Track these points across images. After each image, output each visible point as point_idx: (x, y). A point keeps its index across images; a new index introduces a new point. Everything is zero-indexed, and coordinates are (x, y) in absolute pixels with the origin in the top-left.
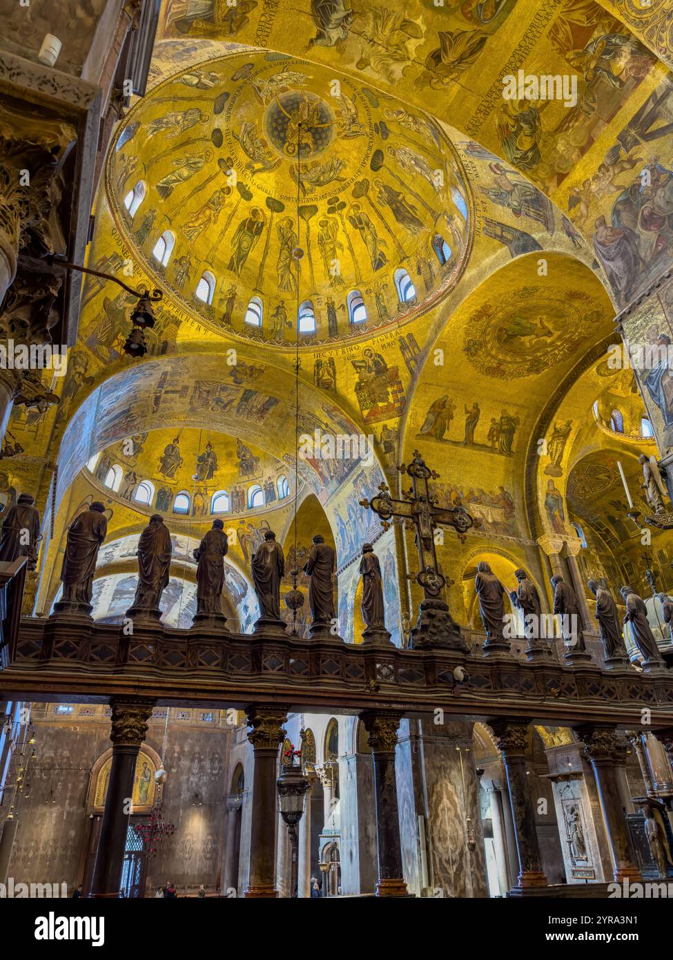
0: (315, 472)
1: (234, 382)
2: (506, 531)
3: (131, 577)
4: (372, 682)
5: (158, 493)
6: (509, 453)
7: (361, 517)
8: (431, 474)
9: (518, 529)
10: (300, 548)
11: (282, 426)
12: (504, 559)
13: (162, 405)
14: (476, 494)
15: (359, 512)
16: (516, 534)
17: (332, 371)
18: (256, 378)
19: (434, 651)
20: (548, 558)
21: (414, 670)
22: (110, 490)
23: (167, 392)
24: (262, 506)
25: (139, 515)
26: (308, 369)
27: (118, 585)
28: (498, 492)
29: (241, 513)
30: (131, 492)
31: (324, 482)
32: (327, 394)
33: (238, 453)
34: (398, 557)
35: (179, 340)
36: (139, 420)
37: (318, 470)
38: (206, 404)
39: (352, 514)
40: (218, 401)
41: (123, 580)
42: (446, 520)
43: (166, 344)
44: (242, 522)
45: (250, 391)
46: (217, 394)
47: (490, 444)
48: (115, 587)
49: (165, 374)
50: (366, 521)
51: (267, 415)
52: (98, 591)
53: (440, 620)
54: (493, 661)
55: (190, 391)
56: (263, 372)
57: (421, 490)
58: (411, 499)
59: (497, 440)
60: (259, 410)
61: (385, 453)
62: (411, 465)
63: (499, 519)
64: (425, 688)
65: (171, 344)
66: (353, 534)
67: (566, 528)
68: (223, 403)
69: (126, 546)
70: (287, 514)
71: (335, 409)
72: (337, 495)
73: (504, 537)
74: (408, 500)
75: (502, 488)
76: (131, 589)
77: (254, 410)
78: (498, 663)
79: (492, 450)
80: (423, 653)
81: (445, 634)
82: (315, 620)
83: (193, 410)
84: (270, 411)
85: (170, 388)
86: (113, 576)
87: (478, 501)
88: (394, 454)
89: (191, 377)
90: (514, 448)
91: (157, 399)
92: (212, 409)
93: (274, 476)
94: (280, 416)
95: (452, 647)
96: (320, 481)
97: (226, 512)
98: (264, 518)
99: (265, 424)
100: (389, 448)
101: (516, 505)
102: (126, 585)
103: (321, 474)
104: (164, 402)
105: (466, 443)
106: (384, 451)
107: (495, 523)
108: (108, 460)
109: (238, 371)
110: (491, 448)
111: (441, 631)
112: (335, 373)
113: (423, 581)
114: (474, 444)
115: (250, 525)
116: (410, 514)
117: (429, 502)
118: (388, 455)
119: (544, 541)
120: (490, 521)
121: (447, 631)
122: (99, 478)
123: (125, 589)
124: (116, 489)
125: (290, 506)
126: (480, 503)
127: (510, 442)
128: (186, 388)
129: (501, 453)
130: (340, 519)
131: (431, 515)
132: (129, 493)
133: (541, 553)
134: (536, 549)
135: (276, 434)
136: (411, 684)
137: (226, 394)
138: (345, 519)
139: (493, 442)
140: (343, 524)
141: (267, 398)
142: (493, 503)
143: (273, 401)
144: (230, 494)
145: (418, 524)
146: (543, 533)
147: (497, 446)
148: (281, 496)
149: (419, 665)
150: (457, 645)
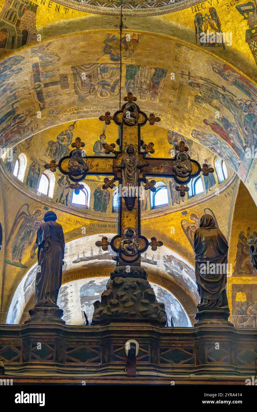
1: (112, 59)
3: (91, 282)
5: (95, 194)
8: (147, 119)
11: (179, 99)
13: (47, 100)
17: (215, 24)
18: (133, 51)
19: (112, 324)
22: (45, 197)
23: (46, 85)
24: (202, 193)
25: (78, 219)
26: (188, 28)
27: (81, 291)
29: (182, 203)
30: (67, 196)
32: (213, 52)
33: (169, 139)
35: (39, 27)
36: (29, 120)
38: (92, 90)
40: (104, 84)
41: (84, 286)
43: (26, 33)
44: (185, 213)
45: (132, 66)
46: (100, 76)
48: (79, 294)
49: (36, 66)
51: (160, 90)
52: (63, 298)
53: (125, 289)
55: (71, 80)
56: (137, 41)
57: (130, 140)
60: (149, 86)
62: (117, 113)
65: (31, 32)
68: (109, 85)
69: (74, 252)
70: (229, 198)
71: (226, 67)
76: (96, 294)
77: (145, 87)
81: (130, 304)
83: (82, 99)
84: (161, 85)
85: (48, 80)
86: (72, 283)
89: (64, 64)
91: (39, 94)
92: (101, 95)
93: (210, 158)
94: (174, 88)
95: (137, 318)
97: (166, 205)
98: (207, 205)
99: (161, 101)
102: (89, 290)
104: (48, 96)
108: (37, 167)
109: (111, 47)
112: (219, 25)
113: (117, 247)
115: (193, 215)
117: (140, 153)
122: (31, 186)
123: (90, 295)
124: (51, 195)
125: (230, 188)
128: (64, 77)
132: (64, 198)
135: (177, 110)
136: (82, 364)
137: (108, 75)
141: (153, 71)
143: (161, 73)
144: (168, 184)
148: (222, 179)
149: (95, 342)
150: (146, 316)
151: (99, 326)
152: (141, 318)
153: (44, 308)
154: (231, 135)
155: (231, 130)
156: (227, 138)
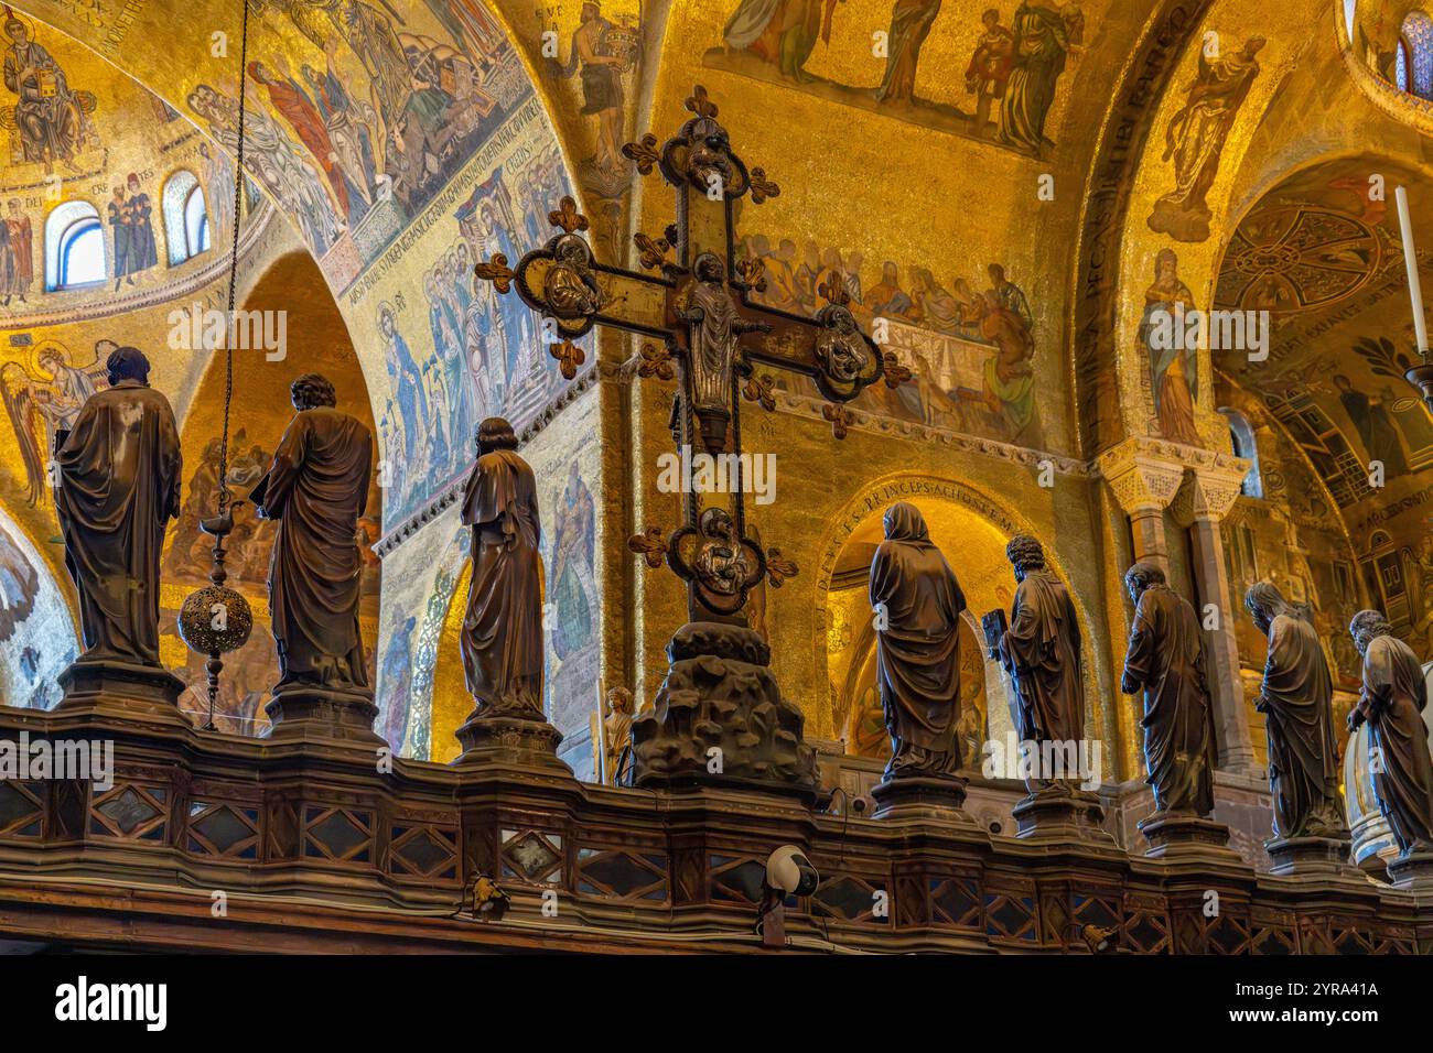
0: (312, 166)
2: (996, 422)
4: (483, 886)
6: (1036, 146)
7: (482, 347)
8: (748, 183)
9: (1035, 419)
10: (245, 452)
12: (979, 520)
14: (907, 287)
15: (473, 328)
16: (1029, 437)
19: (706, 793)
20: (1128, 521)
21: (631, 852)
24: (100, 285)
28: (983, 284)
31: (346, 206)
34: (608, 498)
37: (324, 159)
39: (449, 333)
42: (789, 351)
44: (21, 342)
47: (970, 105)
50: (498, 362)
53: (735, 695)
54: (905, 835)
57: (707, 239)
58: (668, 268)
59: (999, 93)
61: (587, 110)
62: (675, 143)
63: (975, 380)
64: (665, 913)
66: (446, 407)
67: (1196, 422)
72: (394, 258)
73: (987, 443)
74: (657, 272)
75: (996, 271)
78: (920, 841)
79: (975, 127)
80: (668, 801)
81: (751, 738)
82: (290, 676)
87: (907, 311)
88: (620, 117)
90: (1052, 129)
93: (150, 172)
95: (771, 782)
96: (333, 203)
98: (108, 329)
100: (602, 92)
101: (1039, 335)
103: (335, 174)
105: (887, 97)
106: (581, 100)
107: (960, 395)
110: (974, 119)
111: (737, 731)
113: (687, 562)
114: (916, 102)
115: (51, 355)
116: (659, 324)
117: (733, 285)
118: (595, 119)
119: (1122, 464)
120: (945, 384)
121: (757, 729)
126: (917, 320)
127: (1042, 100)
129: (1006, 143)
130: (402, 350)
131: (736, 330)
133: (1107, 506)
134: (1090, 491)
136: (618, 900)
138: (421, 350)
139: (985, 99)
140: (412, 369)
142: (963, 322)
145: (686, 360)
146: (1121, 437)
147: (995, 111)
148: (179, 252)
149: (652, 839)
150: (789, 779)
151: (661, 795)
152: (781, 784)
153: (523, 723)
154: (338, 137)
155: (345, 121)
156: (317, 143)
